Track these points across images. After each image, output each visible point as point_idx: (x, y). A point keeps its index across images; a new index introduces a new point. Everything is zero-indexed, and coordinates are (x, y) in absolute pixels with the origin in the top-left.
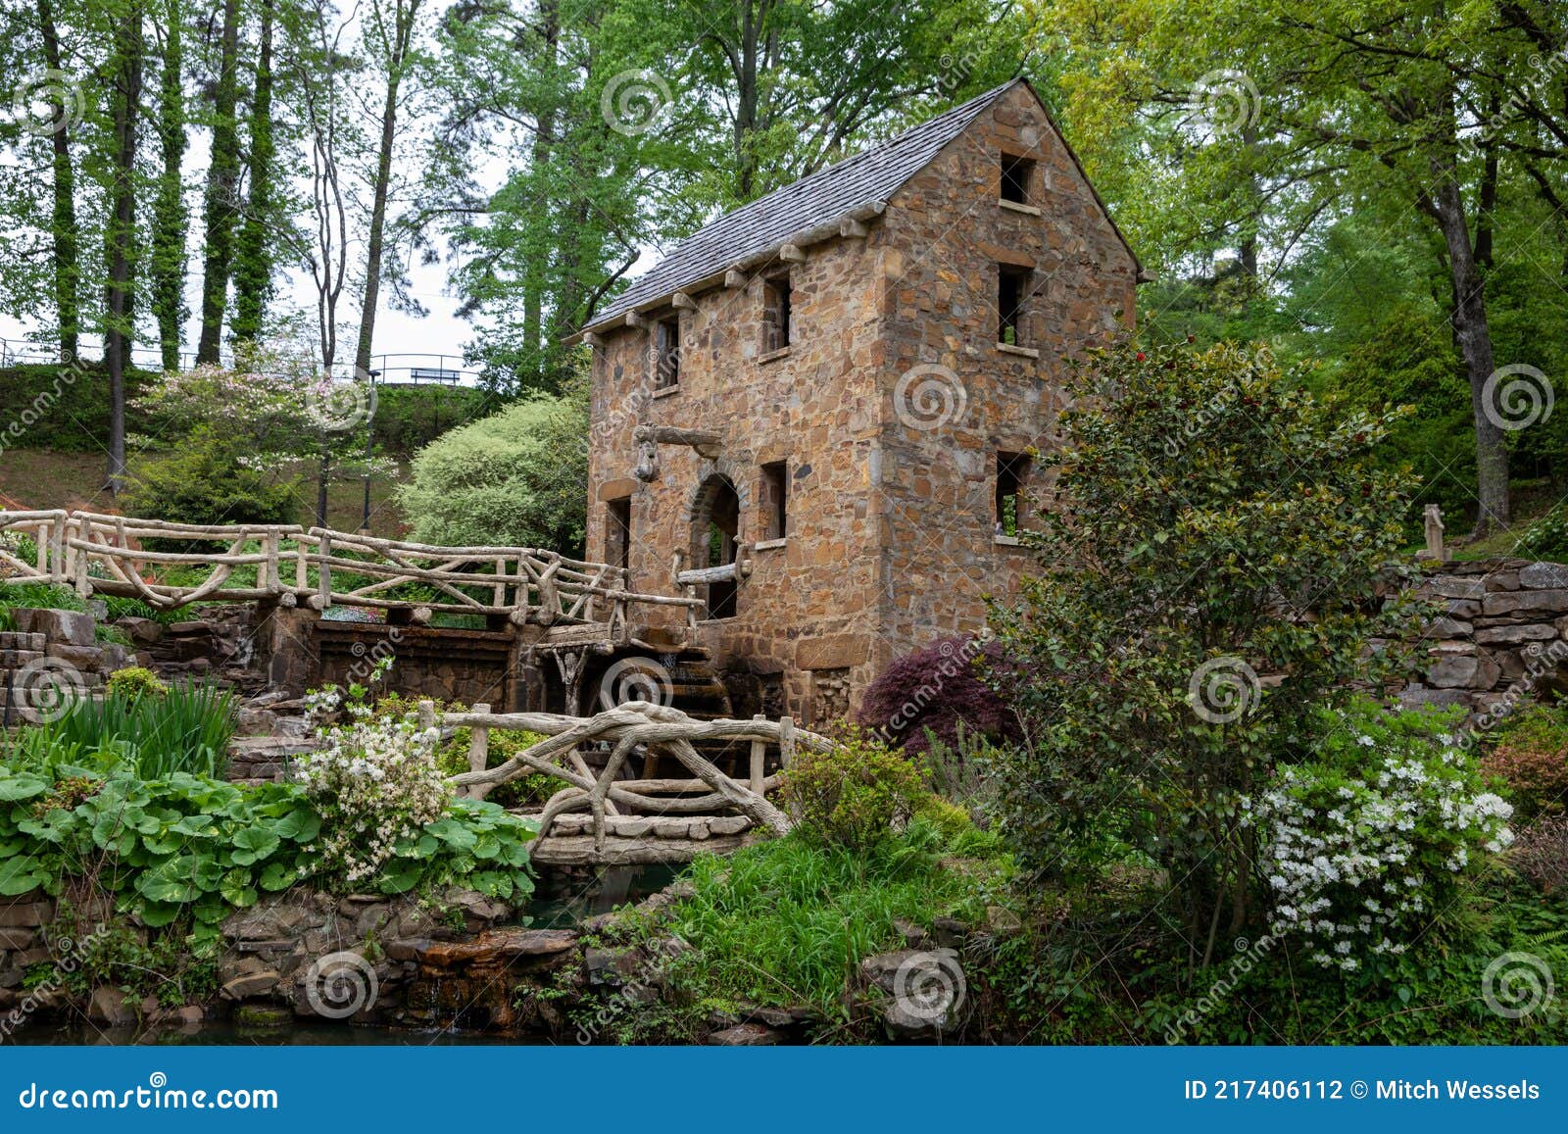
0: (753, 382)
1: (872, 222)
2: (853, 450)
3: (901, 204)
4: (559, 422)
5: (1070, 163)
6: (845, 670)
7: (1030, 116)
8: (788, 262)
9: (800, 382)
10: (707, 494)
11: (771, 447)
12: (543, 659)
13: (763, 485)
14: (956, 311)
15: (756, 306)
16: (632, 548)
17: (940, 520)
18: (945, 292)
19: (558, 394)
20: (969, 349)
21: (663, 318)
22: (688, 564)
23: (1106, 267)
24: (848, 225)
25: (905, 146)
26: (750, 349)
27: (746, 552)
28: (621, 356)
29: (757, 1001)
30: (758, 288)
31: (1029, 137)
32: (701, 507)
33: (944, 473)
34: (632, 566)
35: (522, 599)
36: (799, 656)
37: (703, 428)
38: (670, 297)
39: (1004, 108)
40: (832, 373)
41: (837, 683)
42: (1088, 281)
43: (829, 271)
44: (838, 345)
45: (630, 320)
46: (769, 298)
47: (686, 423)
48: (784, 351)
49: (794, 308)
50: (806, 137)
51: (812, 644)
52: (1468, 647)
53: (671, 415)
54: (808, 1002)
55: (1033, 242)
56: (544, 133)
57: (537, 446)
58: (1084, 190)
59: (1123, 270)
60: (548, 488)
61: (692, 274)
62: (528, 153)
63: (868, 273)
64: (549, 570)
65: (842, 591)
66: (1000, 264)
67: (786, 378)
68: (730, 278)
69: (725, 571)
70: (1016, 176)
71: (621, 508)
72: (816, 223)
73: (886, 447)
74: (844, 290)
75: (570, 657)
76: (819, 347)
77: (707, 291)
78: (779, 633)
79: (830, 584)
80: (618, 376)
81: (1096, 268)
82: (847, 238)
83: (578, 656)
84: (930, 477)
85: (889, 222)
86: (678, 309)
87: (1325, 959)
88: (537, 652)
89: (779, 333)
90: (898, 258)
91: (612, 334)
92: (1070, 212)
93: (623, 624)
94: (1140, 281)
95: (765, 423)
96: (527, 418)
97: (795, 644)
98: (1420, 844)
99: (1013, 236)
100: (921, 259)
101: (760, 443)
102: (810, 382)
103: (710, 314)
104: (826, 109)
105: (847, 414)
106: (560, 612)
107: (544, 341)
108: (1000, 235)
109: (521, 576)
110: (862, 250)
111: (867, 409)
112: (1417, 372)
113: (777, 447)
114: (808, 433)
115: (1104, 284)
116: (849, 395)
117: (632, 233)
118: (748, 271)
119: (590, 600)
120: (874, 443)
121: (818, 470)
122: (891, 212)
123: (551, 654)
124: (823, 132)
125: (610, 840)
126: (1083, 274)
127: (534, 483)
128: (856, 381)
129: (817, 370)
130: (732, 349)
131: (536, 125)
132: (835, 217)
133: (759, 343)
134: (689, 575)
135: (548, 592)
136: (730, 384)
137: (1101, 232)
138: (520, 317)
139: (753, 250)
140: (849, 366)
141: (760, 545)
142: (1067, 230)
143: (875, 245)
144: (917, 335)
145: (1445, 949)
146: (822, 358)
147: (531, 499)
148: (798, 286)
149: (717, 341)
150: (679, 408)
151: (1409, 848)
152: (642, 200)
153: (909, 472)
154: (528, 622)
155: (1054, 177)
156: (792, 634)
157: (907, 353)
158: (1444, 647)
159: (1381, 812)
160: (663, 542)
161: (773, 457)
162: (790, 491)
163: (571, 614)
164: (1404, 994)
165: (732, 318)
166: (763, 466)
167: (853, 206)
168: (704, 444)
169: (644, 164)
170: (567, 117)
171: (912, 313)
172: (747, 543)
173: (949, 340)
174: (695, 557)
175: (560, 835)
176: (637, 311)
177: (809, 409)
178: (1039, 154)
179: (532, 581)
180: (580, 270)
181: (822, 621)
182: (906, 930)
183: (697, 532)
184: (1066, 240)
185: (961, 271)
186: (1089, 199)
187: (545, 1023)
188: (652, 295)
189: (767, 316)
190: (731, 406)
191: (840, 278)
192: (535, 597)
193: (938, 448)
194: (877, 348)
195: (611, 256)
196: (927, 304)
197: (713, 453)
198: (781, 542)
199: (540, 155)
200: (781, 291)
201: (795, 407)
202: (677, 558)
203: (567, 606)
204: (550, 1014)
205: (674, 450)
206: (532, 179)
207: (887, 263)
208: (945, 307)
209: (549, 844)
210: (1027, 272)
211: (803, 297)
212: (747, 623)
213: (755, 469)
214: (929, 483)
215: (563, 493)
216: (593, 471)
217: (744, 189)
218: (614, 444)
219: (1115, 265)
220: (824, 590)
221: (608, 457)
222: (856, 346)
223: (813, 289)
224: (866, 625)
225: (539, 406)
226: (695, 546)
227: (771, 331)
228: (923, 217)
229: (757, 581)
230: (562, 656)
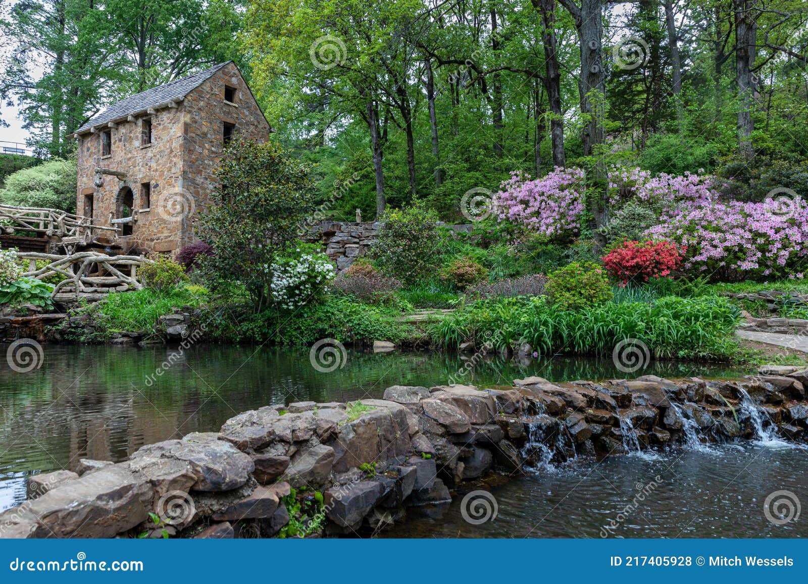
0: (139, 155)
1: (179, 103)
2: (173, 179)
3: (190, 98)
4: (66, 169)
5: (248, 91)
6: (170, 251)
7: (235, 74)
8: (150, 114)
9: (155, 156)
10: (122, 193)
11: (144, 178)
12: (59, 248)
13: (142, 190)
14: (209, 136)
15: (139, 129)
16: (94, 212)
17: (202, 204)
18: (205, 129)
19: (66, 159)
20: (213, 149)
21: (105, 130)
22: (115, 217)
23: (260, 126)
24: (171, 103)
25: (193, 79)
26: (137, 143)
27: (136, 213)
28: (89, 143)
29: (128, 330)
30: (140, 122)
31: (234, 81)
32: (120, 198)
33: (204, 189)
34: (94, 218)
35: (51, 227)
36: (154, 247)
37: (121, 170)
38: (107, 123)
39: (226, 70)
40: (166, 153)
41: (168, 256)
42: (254, 130)
43: (165, 119)
44: (168, 144)
45: (92, 130)
46: (144, 126)
47: (113, 168)
48: (149, 145)
49: (153, 130)
50: (165, 74)
51: (159, 243)
52: (357, 246)
53: (108, 165)
54: (143, 330)
55: (235, 115)
56: (60, 60)
57: (57, 178)
58: (253, 100)
59: (265, 128)
60: (62, 193)
61: (116, 115)
62: (52, 67)
63: (178, 120)
64: (61, 217)
65: (169, 226)
66: (224, 122)
67: (150, 154)
68: (130, 118)
69: (128, 219)
70: (230, 93)
71: (90, 198)
72: (161, 102)
73: (184, 179)
74: (170, 125)
75: (70, 247)
76: (161, 144)
77: (121, 122)
78: (148, 240)
79: (165, 223)
80: (88, 150)
81: (256, 126)
82: (171, 108)
83: (73, 246)
84: (199, 190)
85: (185, 104)
86: (110, 128)
87: (285, 307)
88: (57, 246)
89: (147, 139)
90: (189, 116)
91: (85, 135)
92: (248, 107)
93: (90, 235)
94: (271, 132)
95: (143, 169)
96: (53, 167)
97: (153, 243)
98: (309, 275)
99: (229, 113)
100: (197, 118)
101: (141, 176)
102: (158, 156)
103: (123, 130)
104: (172, 64)
105: (171, 168)
106: (66, 232)
107: (61, 140)
108: (224, 112)
109: (50, 218)
110: (176, 112)
111: (178, 166)
112: (363, 172)
113: (147, 178)
114: (158, 173)
115: (259, 132)
116: (171, 161)
117: (97, 103)
118: (137, 116)
119: (78, 229)
120: (180, 177)
121: (161, 185)
122: (186, 100)
123: (62, 246)
124: (171, 73)
125: (80, 294)
126: (252, 128)
127: (57, 191)
128: (174, 156)
129: (161, 152)
130: (131, 143)
131: (56, 56)
132: (167, 100)
133: (140, 141)
134: (115, 221)
135: (61, 225)
136: (130, 155)
137: (258, 115)
138: (50, 130)
139: (138, 109)
140: (172, 151)
141: (141, 211)
142: (247, 113)
143: (180, 111)
144: (195, 142)
145: (317, 304)
146: (163, 148)
147: (55, 197)
148: (154, 123)
149: (125, 140)
150: (111, 163)
151: (306, 277)
152: (100, 90)
153: (192, 188)
154: (53, 235)
155: (243, 95)
156: (152, 240)
157: (192, 148)
158: (351, 246)
159: (300, 268)
160: (106, 209)
161: (145, 181)
162: (151, 192)
163: (70, 233)
164: (306, 315)
165: (131, 132)
166: (142, 184)
167: (174, 98)
168: (120, 176)
169: (102, 77)
170: (69, 54)
171: (194, 135)
172: (136, 210)
173: (206, 145)
174: (118, 215)
175: (63, 292)
176: (95, 127)
177: (158, 165)
178: (237, 87)
179: (54, 221)
180: (75, 114)
181: (162, 236)
182: (174, 309)
183: (118, 206)
184: (246, 116)
185: (211, 123)
186: (254, 103)
187: (56, 339)
188: (101, 122)
189: (143, 132)
190: (130, 163)
191: (169, 121)
192: (56, 227)
193: (202, 180)
194: (181, 146)
195: (89, 110)
196: (199, 133)
197: (124, 179)
198: (148, 210)
199: (58, 68)
200: (148, 124)
201: (153, 165)
202: (111, 215)
203: (69, 230)
204: (58, 336)
205: (110, 177)
206: (54, 77)
207: (184, 118)
208: (205, 134)
209: (59, 295)
210: (234, 125)
211: (156, 127)
212: (136, 237)
213: (139, 185)
214: (199, 192)
215: (68, 195)
216: (79, 184)
217: (141, 89)
218: (87, 175)
219: (263, 126)
220: (163, 226)
221: (85, 179)
222: (174, 144)
223: (159, 124)
224: (177, 237)
225: (59, 163)
226: (118, 211)
227: (145, 138)
228: (197, 103)
229: (140, 223)
230: (67, 247)
